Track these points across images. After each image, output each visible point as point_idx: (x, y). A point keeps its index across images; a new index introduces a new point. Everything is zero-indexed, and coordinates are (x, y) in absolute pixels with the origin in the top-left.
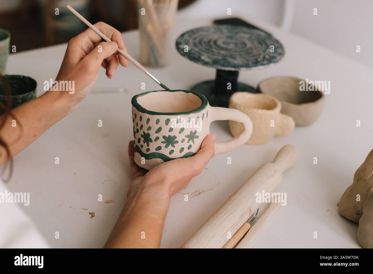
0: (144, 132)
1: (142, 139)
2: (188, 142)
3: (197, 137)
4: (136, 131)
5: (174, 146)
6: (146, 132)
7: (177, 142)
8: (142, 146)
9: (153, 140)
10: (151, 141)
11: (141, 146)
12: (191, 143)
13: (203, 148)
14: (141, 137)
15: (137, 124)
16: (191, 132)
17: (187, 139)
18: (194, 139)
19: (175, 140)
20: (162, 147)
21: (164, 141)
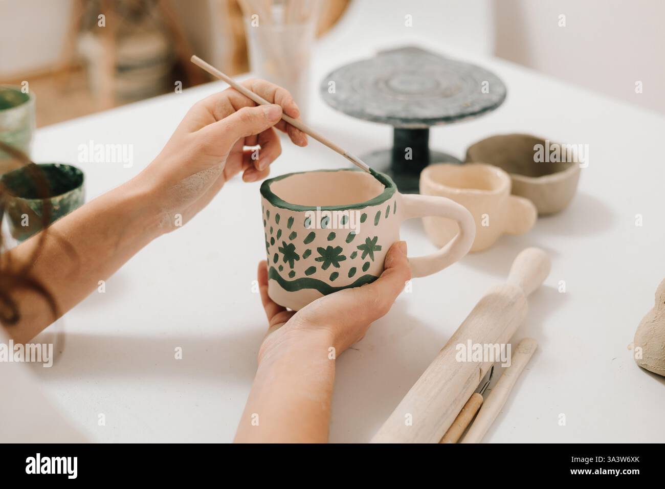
0: (284, 243)
1: (281, 256)
2: (363, 258)
3: (379, 248)
4: (269, 241)
5: (338, 266)
6: (288, 242)
7: (344, 258)
8: (281, 268)
9: (301, 257)
10: (298, 258)
11: (279, 268)
12: (368, 258)
13: (390, 267)
14: (280, 251)
15: (272, 230)
16: (368, 240)
17: (360, 253)
18: (374, 252)
19: (340, 255)
20: (317, 268)
21: (319, 258)
